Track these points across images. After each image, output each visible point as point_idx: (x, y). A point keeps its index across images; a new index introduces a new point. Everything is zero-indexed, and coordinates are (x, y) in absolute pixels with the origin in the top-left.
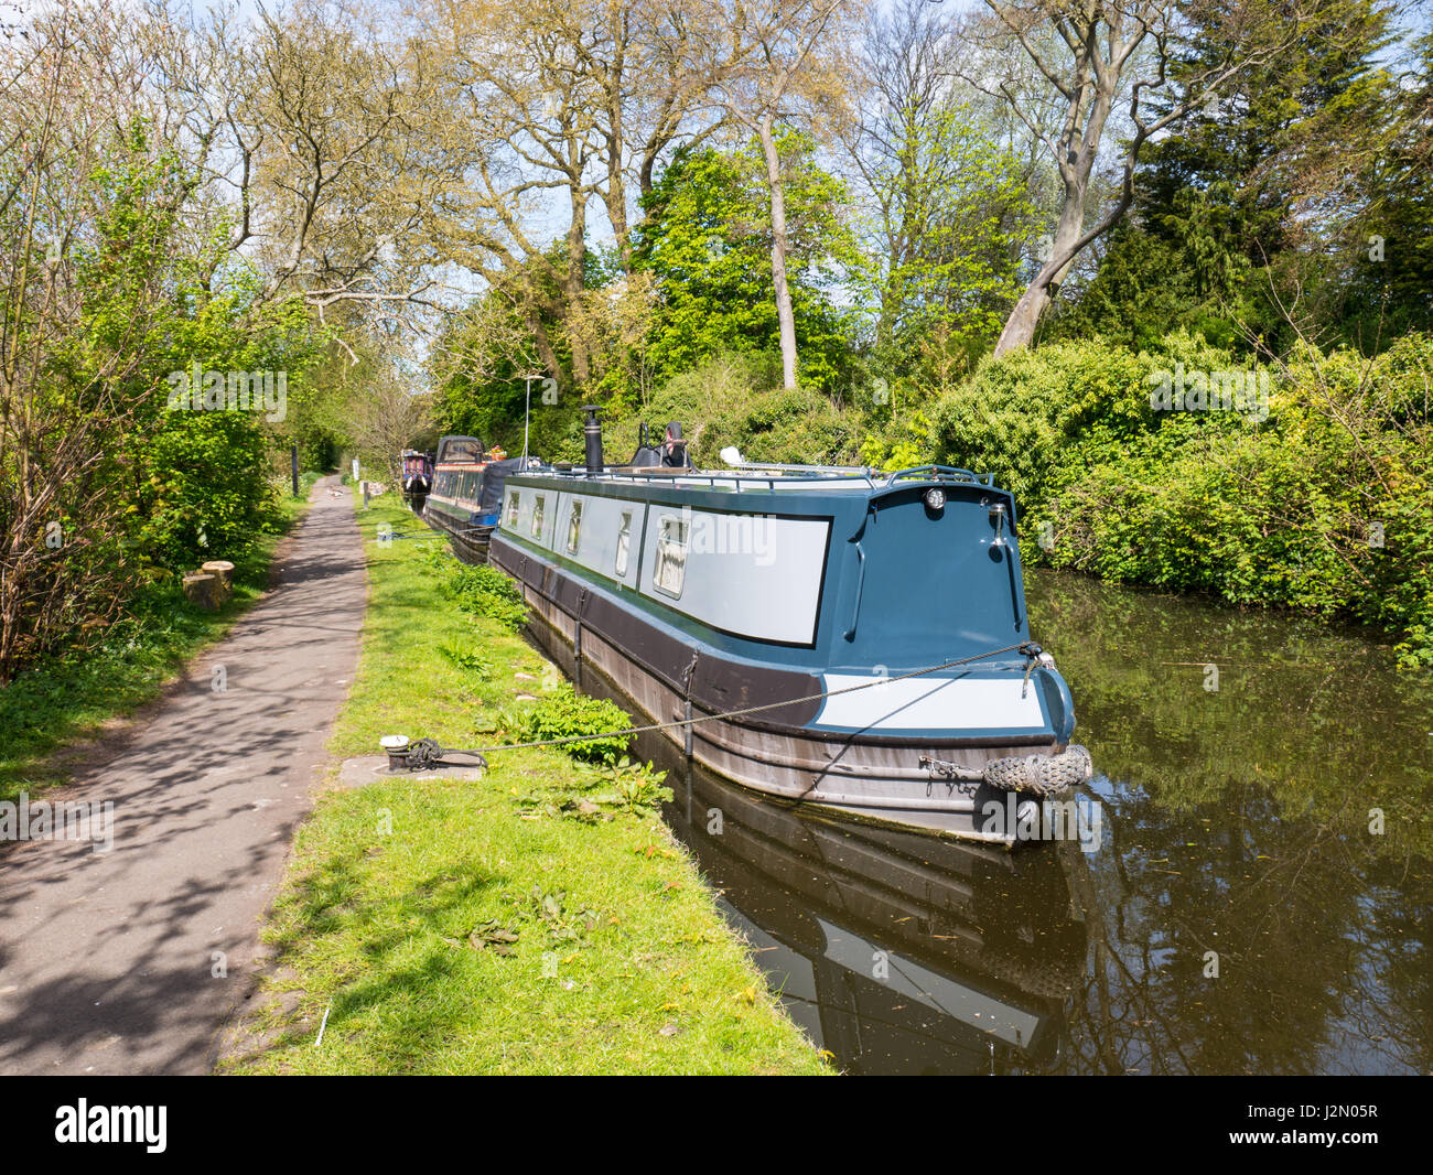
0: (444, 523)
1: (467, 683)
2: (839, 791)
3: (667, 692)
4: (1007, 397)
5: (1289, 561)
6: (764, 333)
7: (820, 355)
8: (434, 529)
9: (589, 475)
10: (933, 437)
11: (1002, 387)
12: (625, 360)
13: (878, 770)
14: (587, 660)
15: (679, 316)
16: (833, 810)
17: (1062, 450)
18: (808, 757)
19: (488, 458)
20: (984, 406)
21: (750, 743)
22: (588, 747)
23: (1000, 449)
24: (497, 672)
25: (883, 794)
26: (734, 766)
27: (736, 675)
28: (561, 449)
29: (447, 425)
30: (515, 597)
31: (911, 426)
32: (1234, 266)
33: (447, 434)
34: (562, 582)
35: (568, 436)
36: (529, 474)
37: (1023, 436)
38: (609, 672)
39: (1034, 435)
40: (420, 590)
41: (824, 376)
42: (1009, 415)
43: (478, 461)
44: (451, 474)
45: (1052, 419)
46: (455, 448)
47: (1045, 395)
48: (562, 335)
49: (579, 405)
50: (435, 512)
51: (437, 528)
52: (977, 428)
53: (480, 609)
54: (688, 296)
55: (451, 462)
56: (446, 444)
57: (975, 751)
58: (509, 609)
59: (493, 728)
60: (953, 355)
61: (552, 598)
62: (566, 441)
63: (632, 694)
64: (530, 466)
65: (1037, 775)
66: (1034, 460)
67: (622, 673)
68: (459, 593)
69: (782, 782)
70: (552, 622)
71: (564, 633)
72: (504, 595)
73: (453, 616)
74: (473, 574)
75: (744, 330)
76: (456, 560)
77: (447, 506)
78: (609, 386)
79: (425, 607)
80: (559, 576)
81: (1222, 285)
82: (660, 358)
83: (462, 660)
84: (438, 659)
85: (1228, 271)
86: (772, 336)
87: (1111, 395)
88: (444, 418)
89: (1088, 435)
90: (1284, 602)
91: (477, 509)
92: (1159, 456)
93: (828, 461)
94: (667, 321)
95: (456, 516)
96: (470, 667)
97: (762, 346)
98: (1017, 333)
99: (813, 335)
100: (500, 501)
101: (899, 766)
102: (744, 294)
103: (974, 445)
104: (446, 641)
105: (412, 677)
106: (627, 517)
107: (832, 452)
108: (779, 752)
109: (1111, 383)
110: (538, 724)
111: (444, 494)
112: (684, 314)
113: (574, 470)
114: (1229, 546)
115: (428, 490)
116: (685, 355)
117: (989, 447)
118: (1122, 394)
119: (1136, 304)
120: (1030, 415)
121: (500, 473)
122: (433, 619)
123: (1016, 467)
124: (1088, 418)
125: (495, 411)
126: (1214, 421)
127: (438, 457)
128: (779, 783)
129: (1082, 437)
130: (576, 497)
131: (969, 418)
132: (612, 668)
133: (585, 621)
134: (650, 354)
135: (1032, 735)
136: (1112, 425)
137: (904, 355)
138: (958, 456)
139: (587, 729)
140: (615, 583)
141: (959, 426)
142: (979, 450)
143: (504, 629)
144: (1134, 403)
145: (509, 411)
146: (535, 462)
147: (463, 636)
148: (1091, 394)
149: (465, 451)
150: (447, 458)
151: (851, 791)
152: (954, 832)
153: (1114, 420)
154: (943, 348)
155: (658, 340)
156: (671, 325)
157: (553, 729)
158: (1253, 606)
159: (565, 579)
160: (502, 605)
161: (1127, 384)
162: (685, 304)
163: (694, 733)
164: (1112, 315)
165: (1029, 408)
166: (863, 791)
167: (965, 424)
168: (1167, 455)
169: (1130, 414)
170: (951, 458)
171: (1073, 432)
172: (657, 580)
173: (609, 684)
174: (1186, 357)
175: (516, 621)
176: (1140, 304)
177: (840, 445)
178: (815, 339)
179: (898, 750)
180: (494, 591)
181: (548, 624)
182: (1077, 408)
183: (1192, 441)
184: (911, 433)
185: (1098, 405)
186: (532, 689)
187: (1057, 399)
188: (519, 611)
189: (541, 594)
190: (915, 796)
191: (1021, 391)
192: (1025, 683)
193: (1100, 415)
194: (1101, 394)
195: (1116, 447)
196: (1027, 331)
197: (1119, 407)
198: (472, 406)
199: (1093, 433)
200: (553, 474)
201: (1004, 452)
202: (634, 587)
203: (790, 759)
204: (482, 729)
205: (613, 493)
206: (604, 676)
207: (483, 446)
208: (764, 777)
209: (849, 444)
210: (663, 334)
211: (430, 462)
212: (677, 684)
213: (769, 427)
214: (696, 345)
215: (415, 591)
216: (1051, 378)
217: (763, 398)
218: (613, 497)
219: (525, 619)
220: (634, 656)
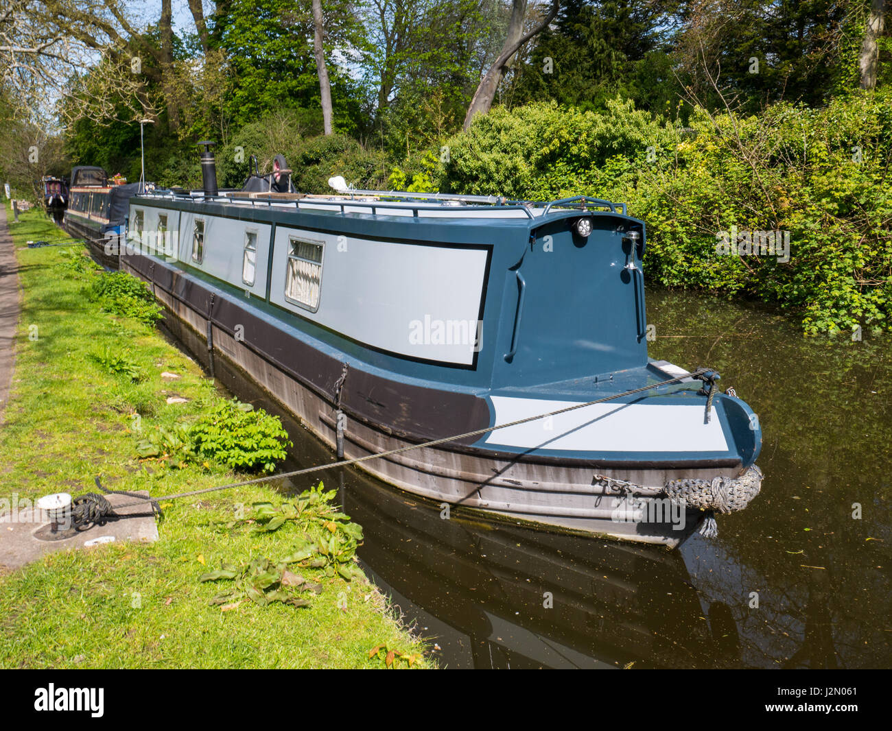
0: (80, 231)
1: (121, 392)
2: (505, 500)
3: (311, 395)
4: (493, 142)
5: (702, 256)
6: (308, 96)
7: (345, 112)
8: (73, 236)
9: (206, 199)
10: (441, 169)
11: (490, 134)
12: (207, 114)
13: (548, 485)
14: (219, 353)
15: (246, 81)
16: (496, 515)
17: (534, 179)
18: (475, 471)
19: (112, 183)
20: (478, 148)
21: (410, 454)
22: (250, 460)
23: (490, 178)
24: (145, 372)
25: (549, 504)
26: (391, 472)
27: (395, 392)
28: (164, 176)
29: (76, 159)
30: (149, 298)
31: (424, 161)
32: (616, 60)
33: (76, 164)
34: (190, 286)
35: (168, 167)
36: (150, 196)
37: (507, 169)
38: (244, 367)
39: (515, 168)
40: (67, 293)
41: (347, 127)
42: (496, 155)
43: (105, 185)
44: (83, 195)
45: (527, 156)
46: (85, 176)
47: (521, 140)
48: (161, 94)
49: (175, 145)
50: (72, 223)
51: (75, 236)
52: (473, 164)
53: (121, 310)
54: (252, 68)
55: (82, 186)
56: (77, 173)
57: (654, 472)
58: (146, 308)
59: (156, 451)
60: (446, 113)
61: (182, 298)
62: (167, 171)
63: (268, 388)
64: (148, 189)
65: (724, 498)
66: (514, 186)
67: (257, 370)
68: (101, 295)
69: (445, 489)
70: (182, 316)
71: (195, 327)
72: (141, 296)
73: (97, 319)
74: (112, 280)
75: (293, 94)
76: (94, 263)
77: (81, 218)
78: (196, 132)
79: (72, 310)
80: (187, 281)
81: (609, 71)
82: (234, 112)
83: (112, 366)
84: (90, 367)
85: (613, 63)
86: (312, 99)
87: (569, 141)
88: (73, 153)
89: (553, 169)
90: (697, 284)
91: (107, 222)
92: (604, 184)
93: (362, 185)
94: (237, 86)
95: (90, 226)
96: (121, 371)
97: (305, 105)
98: (482, 100)
99: (340, 98)
100: (126, 216)
101: (571, 482)
102: (291, 68)
103: (471, 175)
104: (96, 348)
105: (66, 392)
106: (252, 236)
107: (364, 179)
108: (443, 465)
109: (569, 133)
110: (199, 441)
111: (78, 209)
112: (249, 80)
113: (191, 194)
114: (669, 248)
115: (65, 206)
116: (251, 110)
117: (483, 176)
118: (576, 141)
119: (559, 82)
120: (511, 155)
121: (122, 194)
122: (80, 323)
123: (502, 191)
124: (552, 157)
125: (112, 149)
126: (640, 160)
127: (72, 182)
128: (441, 491)
129: (548, 170)
130: (198, 216)
131: (467, 156)
132: (246, 363)
133: (216, 321)
134: (226, 109)
135: (717, 459)
136: (569, 162)
137: (414, 111)
138: (458, 182)
139: (248, 443)
140: (243, 291)
141: (460, 161)
142: (475, 178)
143: (144, 328)
144: (586, 147)
145: (122, 149)
146: (151, 186)
147: (110, 339)
148: (556, 140)
149: (92, 177)
150: (78, 182)
151: (517, 501)
152: (616, 535)
153: (570, 159)
154: (439, 108)
155: (231, 99)
156: (240, 88)
157: (214, 445)
158: (678, 289)
159: (192, 283)
160: (141, 306)
161: (580, 134)
162: (249, 74)
163: (345, 437)
164: (544, 89)
165: (509, 149)
166: (529, 501)
167: (465, 160)
168: (610, 183)
169: (583, 154)
170: (454, 185)
171: (542, 167)
172: (288, 293)
173: (243, 375)
174: (623, 115)
175: (153, 318)
176: (562, 82)
177: (369, 174)
178: (341, 101)
179: (572, 470)
180: (131, 293)
181: (178, 318)
182: (546, 150)
183: (626, 174)
184: (422, 166)
185: (560, 148)
186: (180, 390)
187: (530, 144)
188: (154, 309)
189: (171, 294)
190: (584, 507)
191: (504, 138)
192: (707, 410)
193: (560, 155)
194: (563, 140)
195: (573, 178)
196: (488, 99)
197: (574, 150)
198: (94, 145)
199: (555, 168)
200: (171, 196)
201: (493, 181)
202: (264, 297)
203: (454, 472)
204: (144, 454)
205: (234, 214)
206: (239, 369)
207: (106, 173)
208: (426, 484)
209: (377, 173)
210: (235, 95)
211: (65, 186)
212: (324, 392)
213: (317, 162)
214: (260, 103)
215: (62, 294)
216: (524, 129)
217: (311, 141)
218: (237, 218)
219: (160, 316)
220: (272, 358)
